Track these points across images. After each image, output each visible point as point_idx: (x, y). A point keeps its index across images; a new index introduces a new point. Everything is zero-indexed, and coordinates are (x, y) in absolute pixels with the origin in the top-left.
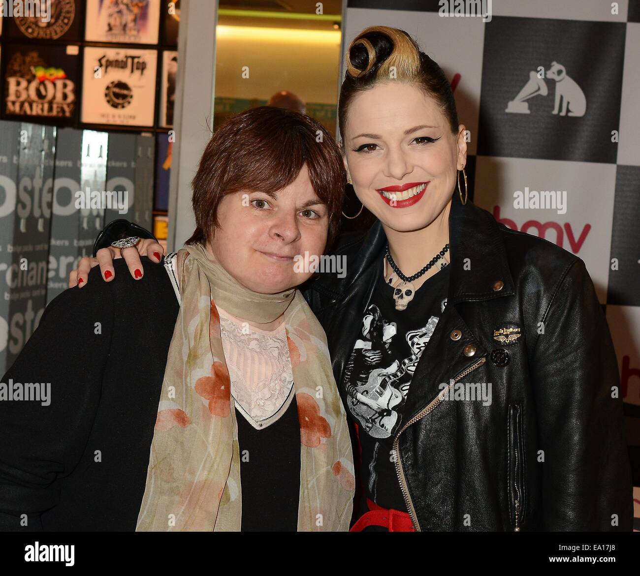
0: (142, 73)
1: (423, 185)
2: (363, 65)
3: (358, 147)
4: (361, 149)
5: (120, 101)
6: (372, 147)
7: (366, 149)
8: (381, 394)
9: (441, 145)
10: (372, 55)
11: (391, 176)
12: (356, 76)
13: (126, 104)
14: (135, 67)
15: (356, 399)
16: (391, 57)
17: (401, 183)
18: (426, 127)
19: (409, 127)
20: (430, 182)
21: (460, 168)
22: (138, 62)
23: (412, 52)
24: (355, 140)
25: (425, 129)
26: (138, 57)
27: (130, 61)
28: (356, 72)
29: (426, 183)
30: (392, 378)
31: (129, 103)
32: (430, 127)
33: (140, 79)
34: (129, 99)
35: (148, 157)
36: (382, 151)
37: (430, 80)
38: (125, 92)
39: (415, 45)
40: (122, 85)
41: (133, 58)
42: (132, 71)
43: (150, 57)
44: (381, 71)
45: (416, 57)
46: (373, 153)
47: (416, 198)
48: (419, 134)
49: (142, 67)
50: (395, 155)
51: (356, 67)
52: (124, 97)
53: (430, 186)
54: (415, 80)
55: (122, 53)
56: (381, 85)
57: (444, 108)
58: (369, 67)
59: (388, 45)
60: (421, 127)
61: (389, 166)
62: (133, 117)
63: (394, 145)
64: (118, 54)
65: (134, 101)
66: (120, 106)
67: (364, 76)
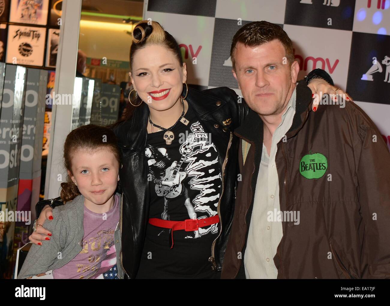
0: (38, 40)
1: (168, 90)
2: (140, 37)
3: (138, 74)
4: (140, 75)
5: (26, 53)
6: (145, 74)
7: (142, 75)
8: (174, 177)
9: (176, 72)
10: (143, 33)
11: (154, 86)
12: (137, 43)
13: (29, 55)
14: (34, 36)
15: (162, 184)
16: (152, 34)
17: (158, 90)
18: (168, 64)
19: (161, 64)
20: (171, 88)
21: (184, 82)
22: (36, 34)
23: (161, 31)
24: (137, 71)
25: (168, 65)
26: (37, 31)
27: (32, 33)
28: (137, 41)
29: (170, 89)
30: (178, 168)
31: (31, 54)
32: (170, 64)
33: (37, 42)
34: (30, 52)
35: (44, 81)
36: (150, 76)
37: (169, 43)
38: (29, 48)
39: (162, 28)
40: (27, 45)
41: (34, 32)
42: (33, 38)
43: (42, 32)
44: (148, 40)
45: (163, 33)
46: (146, 77)
47: (166, 96)
48: (166, 67)
49: (38, 36)
50: (155, 77)
51: (137, 39)
52: (28, 51)
53: (171, 91)
54: (163, 44)
55: (28, 29)
56: (148, 46)
57: (176, 55)
58: (142, 39)
59: (150, 28)
60: (166, 64)
61: (153, 82)
62: (33, 61)
63: (155, 73)
64: (26, 29)
65: (33, 53)
66: (26, 55)
67: (140, 42)
